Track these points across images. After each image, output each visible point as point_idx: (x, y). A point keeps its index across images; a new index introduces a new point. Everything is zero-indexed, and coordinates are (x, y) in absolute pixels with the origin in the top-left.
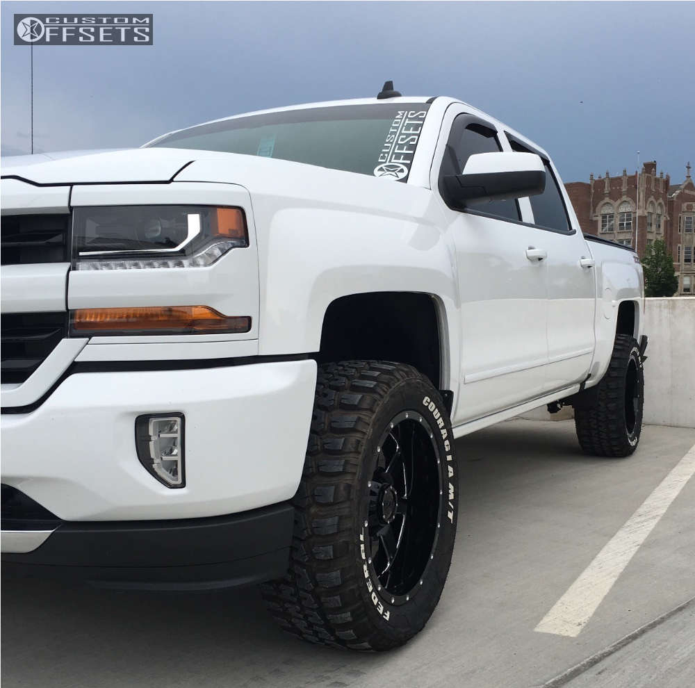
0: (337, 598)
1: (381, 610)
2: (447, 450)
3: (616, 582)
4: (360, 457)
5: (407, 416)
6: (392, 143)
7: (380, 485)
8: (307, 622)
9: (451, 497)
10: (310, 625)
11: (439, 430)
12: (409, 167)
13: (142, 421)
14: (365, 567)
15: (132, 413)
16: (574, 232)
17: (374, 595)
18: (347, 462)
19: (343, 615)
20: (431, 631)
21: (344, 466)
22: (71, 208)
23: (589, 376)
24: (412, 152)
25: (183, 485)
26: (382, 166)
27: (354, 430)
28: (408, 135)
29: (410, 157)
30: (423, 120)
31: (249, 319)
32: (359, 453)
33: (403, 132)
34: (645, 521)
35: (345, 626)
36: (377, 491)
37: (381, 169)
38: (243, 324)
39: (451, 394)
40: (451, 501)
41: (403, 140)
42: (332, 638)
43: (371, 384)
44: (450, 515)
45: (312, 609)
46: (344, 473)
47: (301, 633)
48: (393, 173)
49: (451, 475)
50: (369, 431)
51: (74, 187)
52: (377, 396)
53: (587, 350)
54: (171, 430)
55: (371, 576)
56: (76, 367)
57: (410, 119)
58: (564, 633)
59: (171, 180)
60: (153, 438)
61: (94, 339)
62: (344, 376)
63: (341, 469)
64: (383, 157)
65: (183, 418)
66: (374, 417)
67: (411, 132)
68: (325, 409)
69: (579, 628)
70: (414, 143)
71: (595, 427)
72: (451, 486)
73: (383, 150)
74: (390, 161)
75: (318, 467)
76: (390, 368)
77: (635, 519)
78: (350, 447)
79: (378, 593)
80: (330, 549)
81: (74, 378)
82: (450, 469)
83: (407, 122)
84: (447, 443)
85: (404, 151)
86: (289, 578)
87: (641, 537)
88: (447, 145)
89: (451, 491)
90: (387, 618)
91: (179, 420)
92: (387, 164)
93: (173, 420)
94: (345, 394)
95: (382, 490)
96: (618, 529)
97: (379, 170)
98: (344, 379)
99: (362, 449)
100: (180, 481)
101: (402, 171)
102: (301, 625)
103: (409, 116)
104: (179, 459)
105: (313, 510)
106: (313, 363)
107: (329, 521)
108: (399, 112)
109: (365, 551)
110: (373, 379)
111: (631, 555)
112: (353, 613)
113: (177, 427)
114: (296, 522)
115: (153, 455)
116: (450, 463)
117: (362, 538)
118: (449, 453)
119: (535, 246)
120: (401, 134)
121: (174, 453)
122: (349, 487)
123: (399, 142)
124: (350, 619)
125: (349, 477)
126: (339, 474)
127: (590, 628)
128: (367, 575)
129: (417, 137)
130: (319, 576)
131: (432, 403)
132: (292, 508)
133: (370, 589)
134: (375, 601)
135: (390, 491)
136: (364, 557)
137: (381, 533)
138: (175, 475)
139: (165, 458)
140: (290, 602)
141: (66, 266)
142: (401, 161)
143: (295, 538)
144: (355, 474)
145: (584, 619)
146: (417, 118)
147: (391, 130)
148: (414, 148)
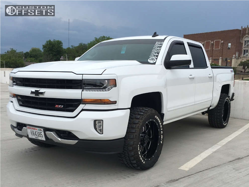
0: (133, 158)
1: (143, 161)
2: (161, 127)
3: (203, 160)
4: (139, 129)
5: (151, 120)
6: (153, 52)
7: (144, 135)
8: (127, 162)
9: (162, 138)
10: (128, 163)
11: (159, 123)
12: (157, 59)
13: (95, 121)
14: (139, 152)
15: (93, 120)
16: (208, 67)
17: (141, 158)
18: (136, 130)
19: (134, 161)
20: (155, 167)
21: (135, 131)
22: (83, 79)
23: (211, 106)
24: (158, 55)
25: (103, 134)
26: (150, 58)
27: (137, 124)
28: (158, 50)
29: (157, 56)
30: (162, 45)
31: (116, 101)
32: (138, 128)
33: (157, 49)
34: (218, 146)
35: (135, 164)
36: (143, 136)
37: (150, 60)
38: (115, 102)
39: (164, 114)
40: (162, 139)
41: (156, 51)
42: (132, 166)
43: (142, 113)
44: (161, 142)
45: (128, 160)
46: (135, 132)
47: (126, 165)
48: (153, 61)
49: (162, 133)
50: (141, 124)
51: (83, 75)
52: (143, 116)
53: (210, 99)
54: (100, 123)
55: (140, 154)
56: (83, 110)
57: (159, 45)
58: (185, 170)
59: (102, 74)
60: (97, 124)
61: (86, 105)
62: (137, 111)
63: (134, 132)
64: (151, 56)
65: (103, 121)
66: (142, 120)
67: (159, 49)
68: (132, 119)
69: (189, 169)
70: (159, 52)
71: (214, 120)
72: (162, 136)
73: (151, 54)
74: (152, 57)
75: (130, 131)
76: (147, 110)
77: (216, 145)
78: (137, 127)
79: (142, 158)
80: (132, 148)
81: (83, 112)
82: (162, 132)
83: (158, 45)
84: (161, 126)
85: (156, 54)
86: (123, 153)
87: (214, 150)
88: (167, 52)
89: (162, 137)
90: (144, 163)
91: (102, 121)
92: (152, 58)
93: (101, 121)
94: (136, 116)
95: (145, 136)
96: (210, 148)
97: (149, 60)
98: (137, 112)
99: (139, 128)
100: (102, 133)
101: (155, 60)
102: (126, 163)
103: (159, 44)
104: (102, 129)
105: (128, 140)
106: (129, 110)
107: (132, 142)
108: (157, 42)
109: (139, 149)
110: (143, 112)
111: (210, 154)
112: (136, 161)
113: (102, 122)
114: (125, 142)
115: (97, 128)
116: (162, 130)
117: (139, 146)
118: (161, 128)
119: (192, 75)
120: (156, 49)
121: (101, 127)
122: (136, 135)
123: (155, 52)
124: (136, 162)
125: (136, 133)
126: (134, 133)
127: (191, 169)
128: (139, 154)
129: (160, 50)
130: (129, 153)
131: (157, 117)
132: (124, 139)
133: (140, 156)
134: (141, 159)
135: (147, 136)
136: (139, 150)
137: (145, 145)
138: (101, 132)
139: (99, 128)
140: (123, 158)
141: (81, 90)
142: (155, 57)
143: (124, 145)
144: (137, 133)
145: (191, 167)
146: (161, 44)
147: (154, 48)
148: (158, 53)
